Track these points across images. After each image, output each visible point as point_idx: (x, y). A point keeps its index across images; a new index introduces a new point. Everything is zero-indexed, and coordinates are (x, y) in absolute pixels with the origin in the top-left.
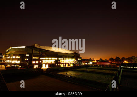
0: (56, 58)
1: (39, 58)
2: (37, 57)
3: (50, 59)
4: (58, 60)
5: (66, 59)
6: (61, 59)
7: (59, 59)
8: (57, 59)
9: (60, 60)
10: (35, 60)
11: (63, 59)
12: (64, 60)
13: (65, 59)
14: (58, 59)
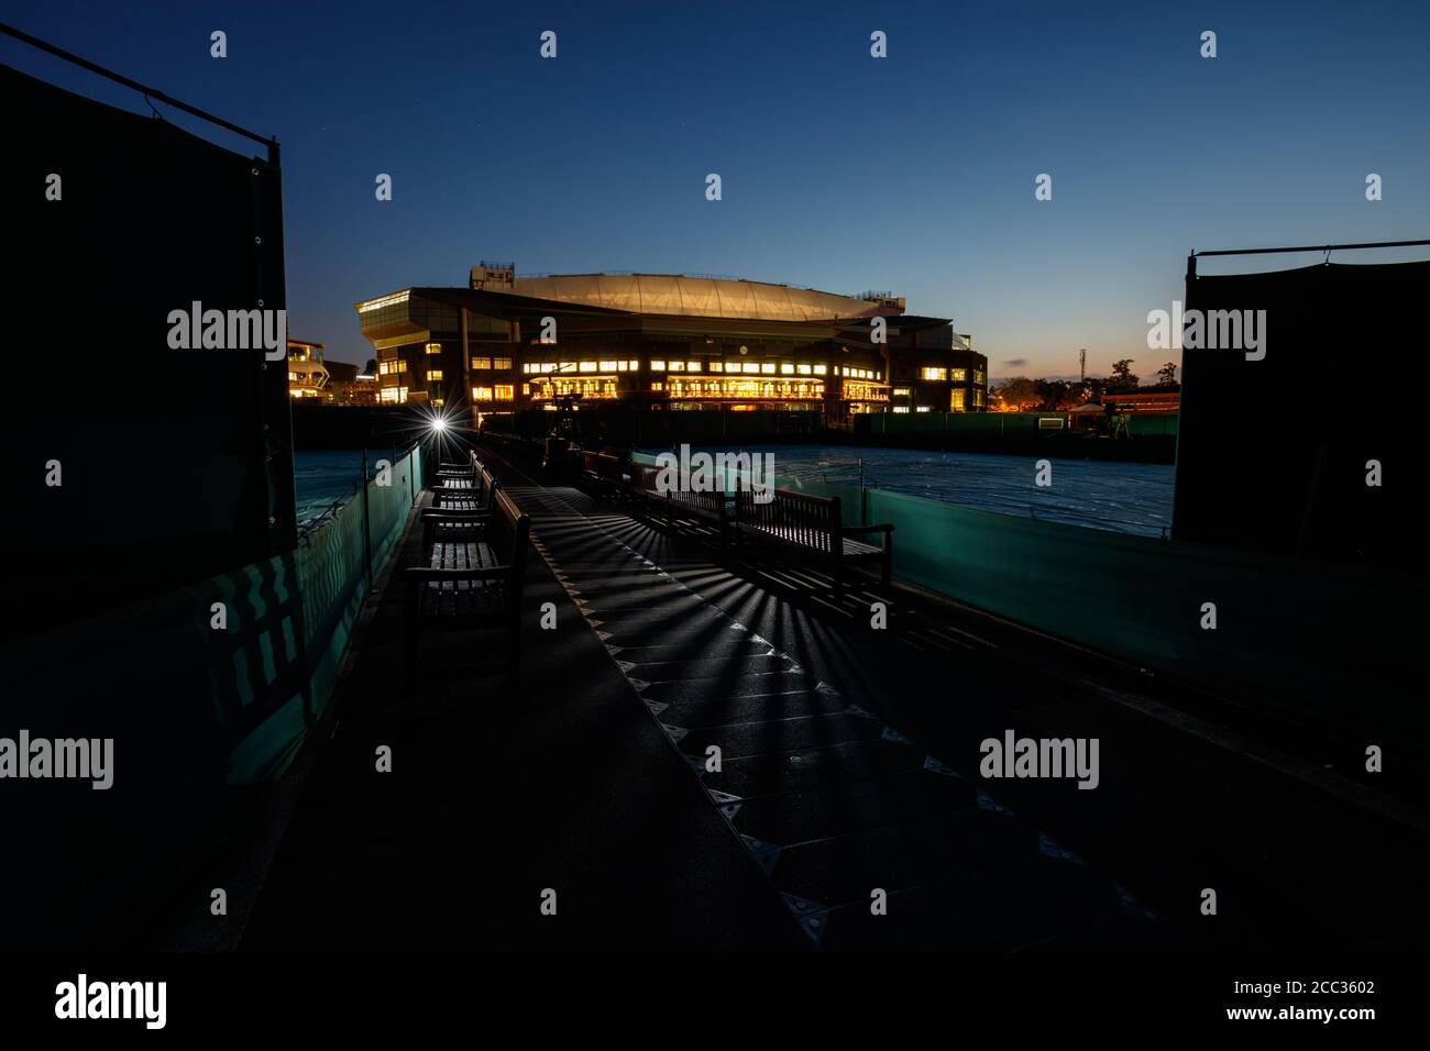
0: (628, 358)
1: (517, 366)
2: (503, 356)
3: (587, 366)
4: (647, 375)
5: (731, 367)
6: (675, 366)
7: (658, 366)
8: (634, 366)
9: (663, 377)
10: (489, 379)
11: (694, 366)
12: (706, 371)
13: (716, 367)
14: (645, 366)
